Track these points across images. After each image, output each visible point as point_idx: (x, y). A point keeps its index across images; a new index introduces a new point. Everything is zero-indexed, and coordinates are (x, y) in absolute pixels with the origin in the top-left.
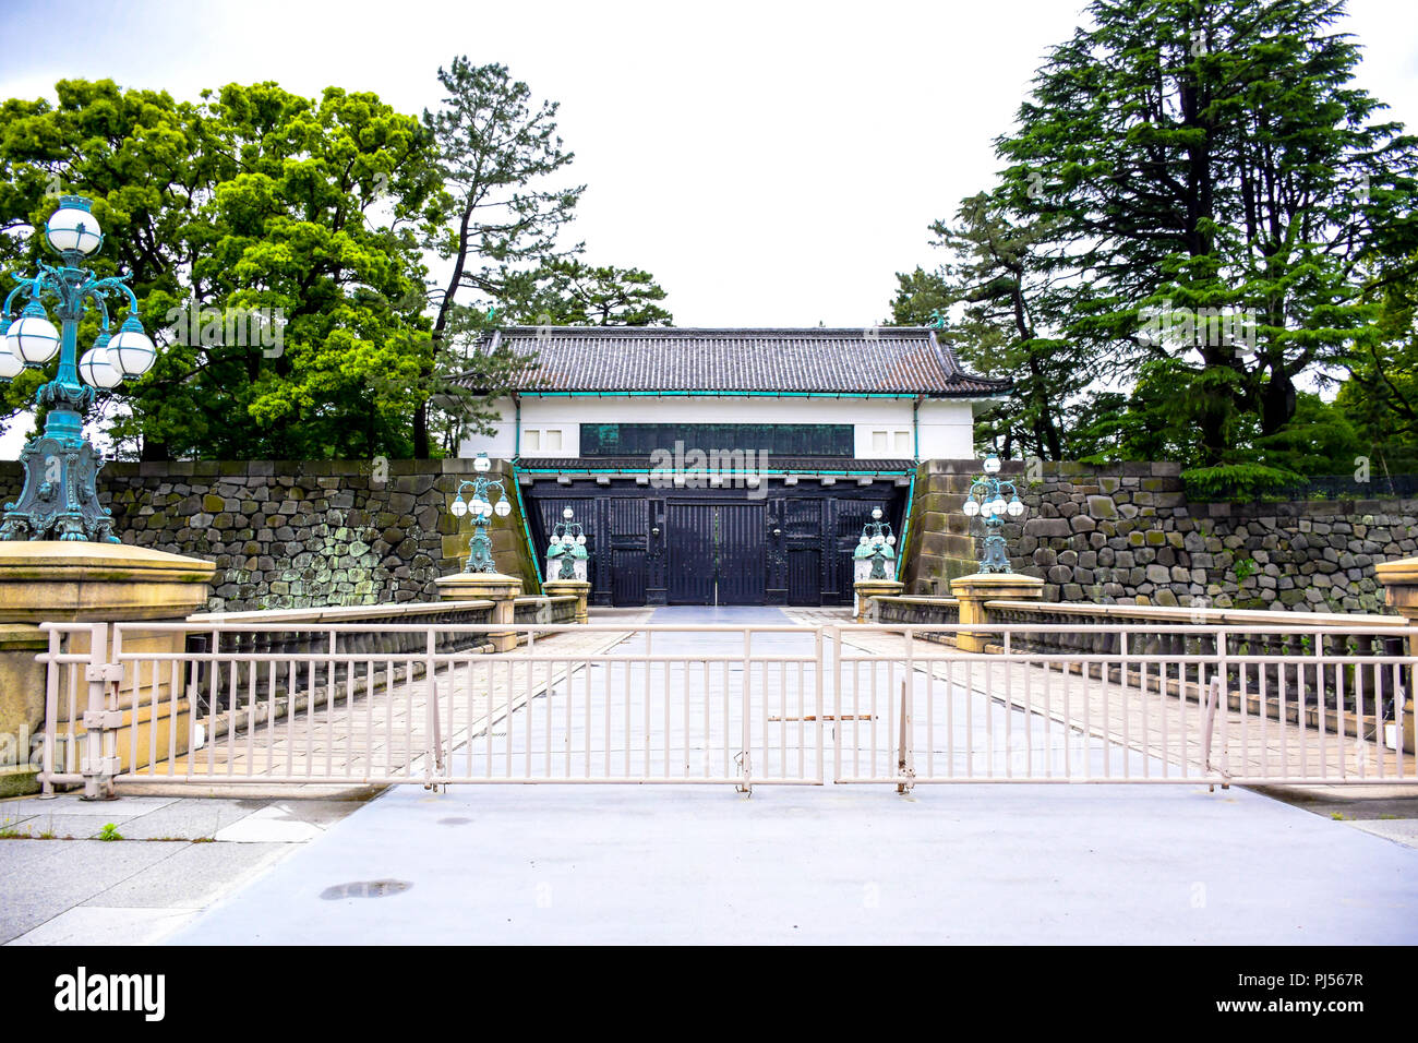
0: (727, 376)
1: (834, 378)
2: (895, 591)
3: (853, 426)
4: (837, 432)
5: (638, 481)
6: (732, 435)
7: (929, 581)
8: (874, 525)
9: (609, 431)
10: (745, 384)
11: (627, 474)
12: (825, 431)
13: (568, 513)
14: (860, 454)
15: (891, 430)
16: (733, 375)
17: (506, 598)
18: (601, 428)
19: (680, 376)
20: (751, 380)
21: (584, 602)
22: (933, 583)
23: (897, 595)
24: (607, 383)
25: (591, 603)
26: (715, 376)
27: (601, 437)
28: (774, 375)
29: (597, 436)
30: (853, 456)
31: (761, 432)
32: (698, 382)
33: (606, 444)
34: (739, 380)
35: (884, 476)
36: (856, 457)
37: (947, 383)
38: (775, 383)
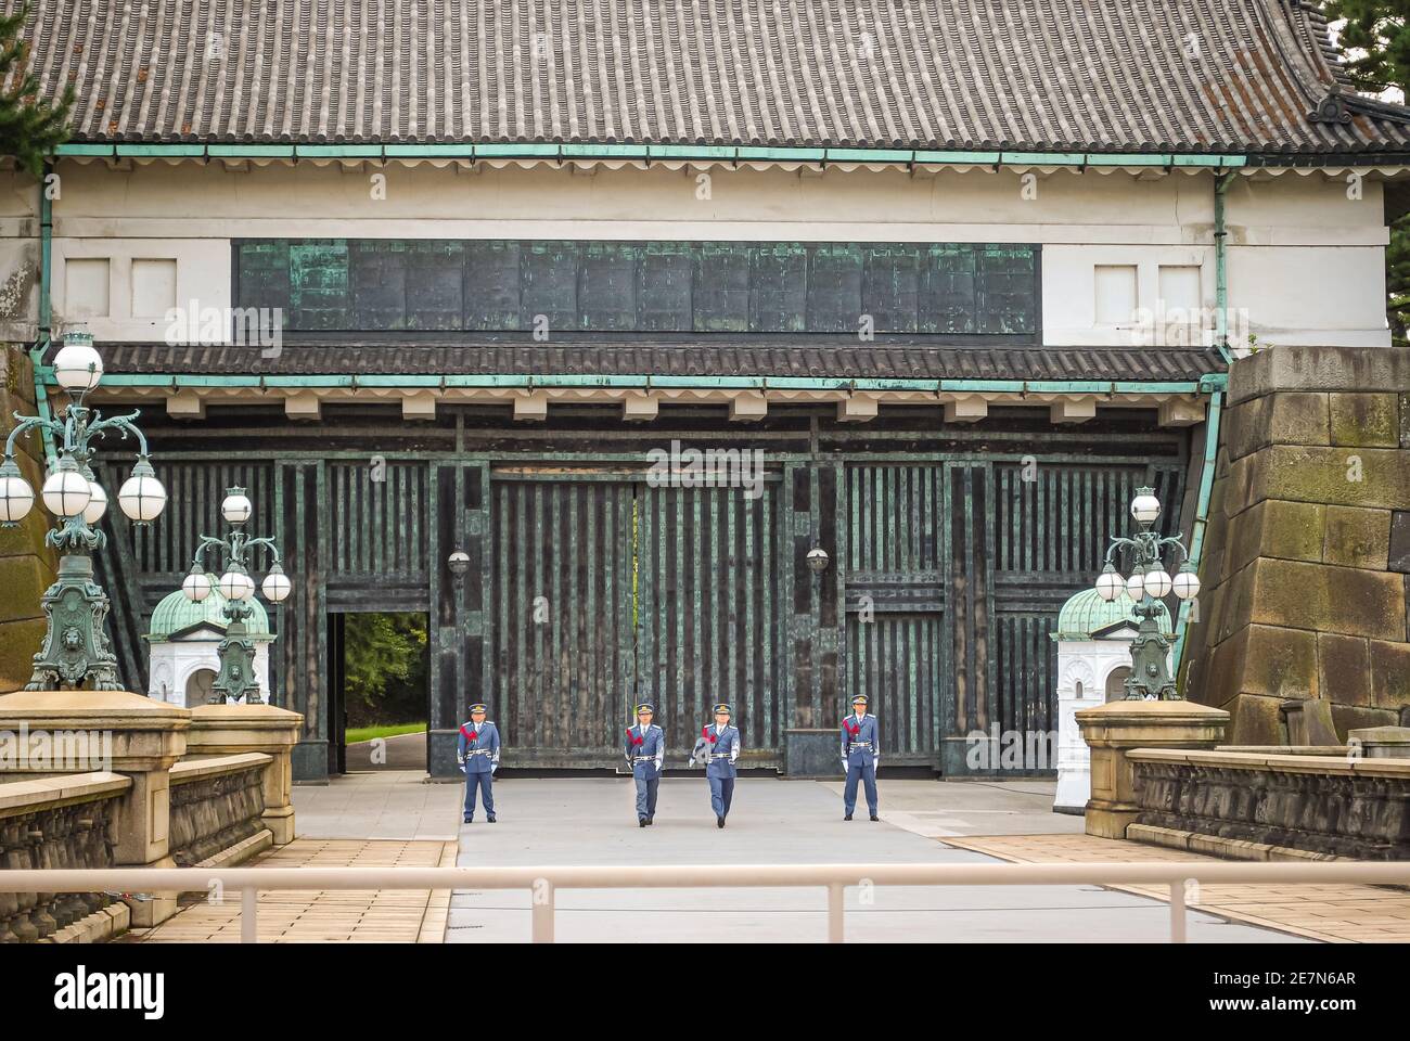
0: (668, 101)
1: (981, 109)
2: (1201, 734)
3: (1036, 249)
4: (992, 264)
5: (409, 409)
6: (684, 274)
7: (1272, 703)
8: (1137, 541)
9: (317, 263)
10: (725, 128)
11: (378, 385)
12: (957, 261)
13: (237, 505)
14: (1056, 332)
15: (1148, 261)
16: (684, 96)
17: (158, 763)
18: (295, 255)
19: (528, 98)
20: (739, 114)
21: (287, 772)
22: (1284, 710)
23: (1209, 745)
24: (316, 119)
25: (298, 777)
26: (632, 98)
27: (296, 278)
28: (804, 97)
29: (283, 275)
30: (1037, 336)
31: (769, 262)
32: (582, 118)
33: (308, 300)
34: (704, 111)
35: (1133, 391)
36: (1049, 340)
37: (1311, 121)
38: (812, 122)
